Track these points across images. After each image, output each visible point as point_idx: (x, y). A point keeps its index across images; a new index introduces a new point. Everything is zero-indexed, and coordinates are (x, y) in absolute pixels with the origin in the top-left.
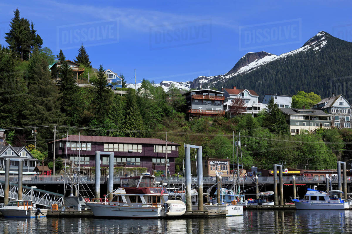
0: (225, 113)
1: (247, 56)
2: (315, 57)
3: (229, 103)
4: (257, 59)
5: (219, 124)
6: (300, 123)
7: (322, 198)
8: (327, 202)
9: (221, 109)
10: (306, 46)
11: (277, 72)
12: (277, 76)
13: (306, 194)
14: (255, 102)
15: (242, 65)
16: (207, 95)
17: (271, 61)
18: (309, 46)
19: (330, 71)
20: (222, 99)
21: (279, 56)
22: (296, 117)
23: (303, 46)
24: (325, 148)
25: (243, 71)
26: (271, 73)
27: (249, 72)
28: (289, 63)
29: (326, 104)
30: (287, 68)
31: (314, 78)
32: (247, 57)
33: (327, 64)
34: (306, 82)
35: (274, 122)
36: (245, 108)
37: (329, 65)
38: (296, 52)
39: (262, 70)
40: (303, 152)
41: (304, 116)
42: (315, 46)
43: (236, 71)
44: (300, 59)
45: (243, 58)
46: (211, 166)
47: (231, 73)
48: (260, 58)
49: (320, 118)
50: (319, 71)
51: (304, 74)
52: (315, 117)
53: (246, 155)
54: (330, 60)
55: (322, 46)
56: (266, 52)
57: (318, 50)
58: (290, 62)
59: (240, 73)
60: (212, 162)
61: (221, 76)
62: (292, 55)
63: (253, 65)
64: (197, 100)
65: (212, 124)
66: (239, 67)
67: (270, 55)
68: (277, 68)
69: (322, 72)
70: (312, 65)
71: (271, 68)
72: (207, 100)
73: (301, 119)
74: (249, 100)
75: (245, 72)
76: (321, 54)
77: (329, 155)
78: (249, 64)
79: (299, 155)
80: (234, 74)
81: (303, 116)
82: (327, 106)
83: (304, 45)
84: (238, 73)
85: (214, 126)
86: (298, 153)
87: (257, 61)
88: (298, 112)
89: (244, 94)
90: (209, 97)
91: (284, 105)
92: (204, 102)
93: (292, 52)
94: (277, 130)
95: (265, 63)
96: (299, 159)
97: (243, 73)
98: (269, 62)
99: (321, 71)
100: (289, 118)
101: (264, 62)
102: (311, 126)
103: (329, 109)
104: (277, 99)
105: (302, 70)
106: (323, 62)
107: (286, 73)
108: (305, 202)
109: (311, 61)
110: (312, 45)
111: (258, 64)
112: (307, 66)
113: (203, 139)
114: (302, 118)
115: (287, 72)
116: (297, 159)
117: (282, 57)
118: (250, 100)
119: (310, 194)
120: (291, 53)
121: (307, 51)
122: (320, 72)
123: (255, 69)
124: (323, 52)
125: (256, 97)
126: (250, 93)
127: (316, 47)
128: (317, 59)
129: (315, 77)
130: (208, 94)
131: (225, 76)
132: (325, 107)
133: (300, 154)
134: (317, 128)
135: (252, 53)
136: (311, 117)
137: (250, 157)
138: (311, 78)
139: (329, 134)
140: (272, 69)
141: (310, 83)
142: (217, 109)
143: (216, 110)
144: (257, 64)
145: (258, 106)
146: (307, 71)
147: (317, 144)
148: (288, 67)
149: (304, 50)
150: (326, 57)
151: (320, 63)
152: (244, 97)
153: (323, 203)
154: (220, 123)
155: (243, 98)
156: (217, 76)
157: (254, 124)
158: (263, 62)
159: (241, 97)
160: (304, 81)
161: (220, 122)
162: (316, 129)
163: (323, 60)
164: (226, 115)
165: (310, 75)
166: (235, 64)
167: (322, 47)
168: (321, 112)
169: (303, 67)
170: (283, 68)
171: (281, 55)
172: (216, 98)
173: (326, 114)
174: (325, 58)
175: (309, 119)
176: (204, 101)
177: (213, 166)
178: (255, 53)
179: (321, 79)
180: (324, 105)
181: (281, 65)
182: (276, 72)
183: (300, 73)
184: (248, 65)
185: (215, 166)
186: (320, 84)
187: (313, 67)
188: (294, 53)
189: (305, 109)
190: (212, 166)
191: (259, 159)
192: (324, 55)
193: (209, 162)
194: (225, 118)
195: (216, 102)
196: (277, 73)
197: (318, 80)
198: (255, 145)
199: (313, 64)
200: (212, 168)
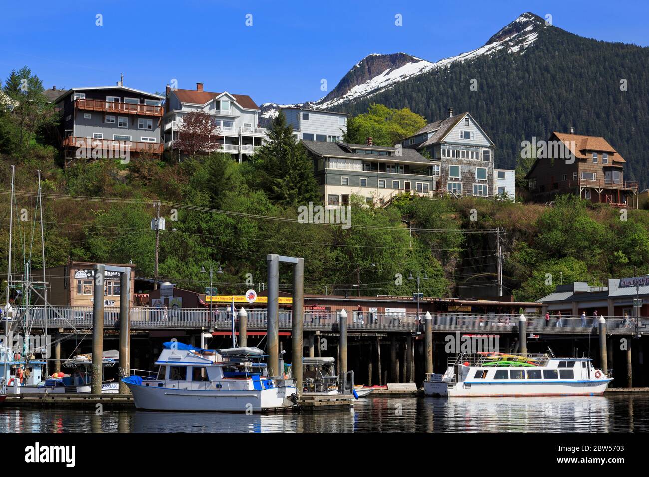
0: (163, 150)
1: (367, 63)
2: (511, 67)
3: (177, 124)
4: (388, 70)
5: (145, 177)
6: (353, 179)
7: (198, 374)
8: (213, 386)
9: (155, 139)
10: (494, 44)
11: (430, 99)
12: (429, 106)
13: (159, 360)
14: (249, 125)
15: (356, 82)
16: (117, 100)
17: (418, 74)
18: (499, 43)
19: (542, 99)
20: (156, 114)
21: (435, 64)
22: (343, 165)
23: (487, 44)
24: (411, 243)
25: (357, 95)
26: (415, 100)
27: (368, 97)
28: (456, 79)
29: (430, 136)
30: (450, 90)
31: (507, 111)
32: (368, 65)
33: (535, 82)
34: (490, 122)
35: (281, 174)
36: (220, 139)
37: (539, 86)
38: (472, 56)
39: (396, 94)
40: (349, 253)
41: (364, 162)
42: (511, 44)
43: (343, 95)
44: (478, 71)
45: (359, 66)
46: (80, 282)
47: (332, 97)
48: (394, 67)
49: (408, 169)
50: (518, 98)
51: (487, 104)
52: (393, 167)
53: (199, 257)
54: (542, 74)
55: (526, 44)
56: (408, 55)
57: (518, 53)
58: (458, 76)
59: (351, 98)
60: (81, 271)
61: (311, 105)
62: (463, 63)
63: (379, 81)
64: (90, 115)
65: (127, 177)
66: (349, 86)
67: (417, 61)
68: (429, 90)
69: (525, 101)
70: (503, 85)
71: (416, 88)
72: (117, 115)
73: (355, 170)
74: (233, 118)
75: (362, 97)
76: (523, 62)
77: (423, 261)
78: (371, 79)
79: (337, 260)
80: (337, 101)
81: (361, 161)
82: (431, 139)
83: (490, 43)
84: (346, 99)
85: (130, 182)
86: (335, 254)
87: (388, 74)
88: (350, 152)
89: (221, 102)
90: (122, 108)
91: (326, 136)
92: (108, 120)
93: (462, 56)
94: (286, 195)
95: (404, 78)
96: (338, 270)
97: (356, 99)
98: (412, 76)
99: (522, 97)
100: (325, 166)
101: (404, 76)
102: (381, 187)
103: (435, 148)
104: (307, 119)
105: (482, 94)
106: (527, 79)
107: (448, 101)
108: (154, 383)
109: (503, 76)
110: (505, 42)
111: (389, 79)
112: (493, 87)
113: (92, 213)
114: (358, 168)
115: (450, 99)
116: (335, 271)
117: (441, 65)
118: (236, 120)
119: (169, 358)
120: (461, 59)
121: (495, 56)
122: (519, 100)
123: (383, 91)
124: (529, 57)
125: (254, 113)
126: (237, 101)
127: (513, 46)
128: (515, 72)
129: (509, 111)
130: (120, 98)
131: (319, 104)
132: (428, 143)
133: (340, 259)
134: (396, 192)
135: (378, 55)
136: (383, 166)
137: (209, 263)
138: (500, 113)
139: (423, 209)
140: (419, 91)
141: (498, 124)
142: (143, 139)
143: (142, 141)
144: (387, 80)
145: (254, 135)
146: (493, 98)
147: (386, 233)
148: (452, 89)
149: (489, 53)
150: (533, 69)
151: (520, 82)
152: (219, 112)
153: (203, 388)
154: (147, 175)
155: (217, 115)
156: (301, 105)
157: (229, 178)
158: (401, 77)
159: (213, 112)
160: (485, 119)
161: (145, 172)
162: (394, 195)
163: (527, 75)
164: (166, 156)
165: (499, 108)
166: (342, 78)
167: (527, 46)
168: (412, 155)
169: (485, 88)
170: (443, 88)
171: (440, 62)
172: (142, 109)
173: (423, 158)
174: (532, 71)
175: (376, 169)
176: (107, 117)
177: (85, 283)
178: (384, 57)
179: (522, 116)
180: (427, 139)
181: (438, 83)
182: (426, 99)
183: (478, 101)
184: (369, 81)
185: (90, 283)
186: (520, 126)
187: (506, 88)
188: (467, 57)
189: (371, 145)
190: (82, 282)
191: (233, 269)
192: (530, 64)
193: (73, 271)
194: (163, 163)
195: (140, 121)
196: (428, 99)
197: (516, 118)
198: (224, 232)
199: (506, 83)
200: (83, 289)
